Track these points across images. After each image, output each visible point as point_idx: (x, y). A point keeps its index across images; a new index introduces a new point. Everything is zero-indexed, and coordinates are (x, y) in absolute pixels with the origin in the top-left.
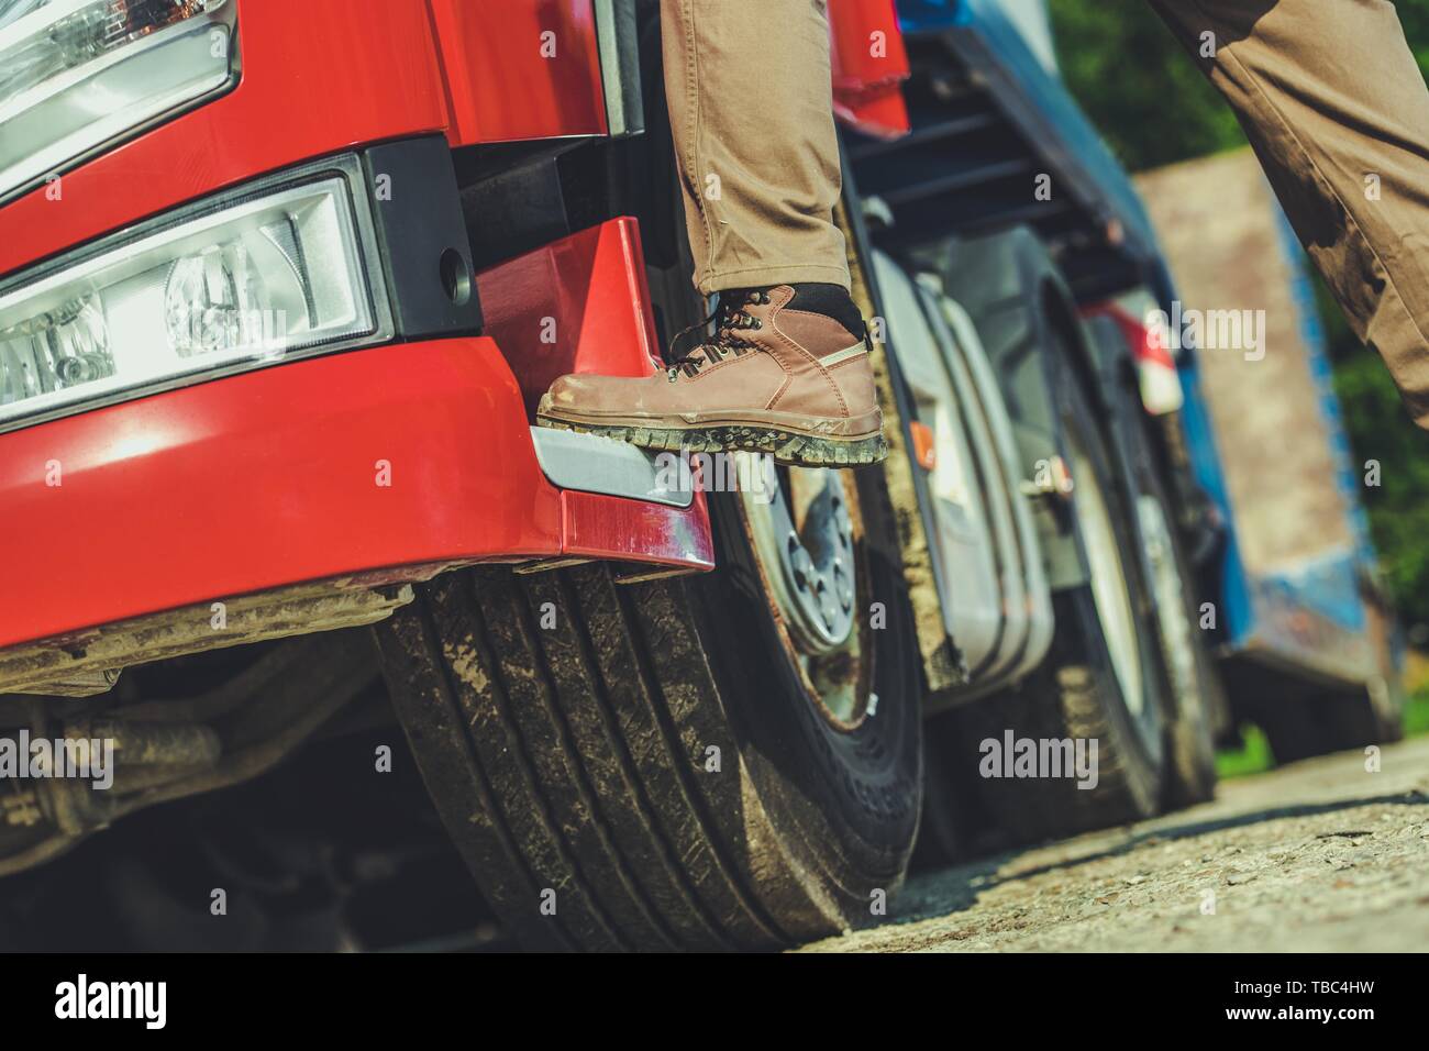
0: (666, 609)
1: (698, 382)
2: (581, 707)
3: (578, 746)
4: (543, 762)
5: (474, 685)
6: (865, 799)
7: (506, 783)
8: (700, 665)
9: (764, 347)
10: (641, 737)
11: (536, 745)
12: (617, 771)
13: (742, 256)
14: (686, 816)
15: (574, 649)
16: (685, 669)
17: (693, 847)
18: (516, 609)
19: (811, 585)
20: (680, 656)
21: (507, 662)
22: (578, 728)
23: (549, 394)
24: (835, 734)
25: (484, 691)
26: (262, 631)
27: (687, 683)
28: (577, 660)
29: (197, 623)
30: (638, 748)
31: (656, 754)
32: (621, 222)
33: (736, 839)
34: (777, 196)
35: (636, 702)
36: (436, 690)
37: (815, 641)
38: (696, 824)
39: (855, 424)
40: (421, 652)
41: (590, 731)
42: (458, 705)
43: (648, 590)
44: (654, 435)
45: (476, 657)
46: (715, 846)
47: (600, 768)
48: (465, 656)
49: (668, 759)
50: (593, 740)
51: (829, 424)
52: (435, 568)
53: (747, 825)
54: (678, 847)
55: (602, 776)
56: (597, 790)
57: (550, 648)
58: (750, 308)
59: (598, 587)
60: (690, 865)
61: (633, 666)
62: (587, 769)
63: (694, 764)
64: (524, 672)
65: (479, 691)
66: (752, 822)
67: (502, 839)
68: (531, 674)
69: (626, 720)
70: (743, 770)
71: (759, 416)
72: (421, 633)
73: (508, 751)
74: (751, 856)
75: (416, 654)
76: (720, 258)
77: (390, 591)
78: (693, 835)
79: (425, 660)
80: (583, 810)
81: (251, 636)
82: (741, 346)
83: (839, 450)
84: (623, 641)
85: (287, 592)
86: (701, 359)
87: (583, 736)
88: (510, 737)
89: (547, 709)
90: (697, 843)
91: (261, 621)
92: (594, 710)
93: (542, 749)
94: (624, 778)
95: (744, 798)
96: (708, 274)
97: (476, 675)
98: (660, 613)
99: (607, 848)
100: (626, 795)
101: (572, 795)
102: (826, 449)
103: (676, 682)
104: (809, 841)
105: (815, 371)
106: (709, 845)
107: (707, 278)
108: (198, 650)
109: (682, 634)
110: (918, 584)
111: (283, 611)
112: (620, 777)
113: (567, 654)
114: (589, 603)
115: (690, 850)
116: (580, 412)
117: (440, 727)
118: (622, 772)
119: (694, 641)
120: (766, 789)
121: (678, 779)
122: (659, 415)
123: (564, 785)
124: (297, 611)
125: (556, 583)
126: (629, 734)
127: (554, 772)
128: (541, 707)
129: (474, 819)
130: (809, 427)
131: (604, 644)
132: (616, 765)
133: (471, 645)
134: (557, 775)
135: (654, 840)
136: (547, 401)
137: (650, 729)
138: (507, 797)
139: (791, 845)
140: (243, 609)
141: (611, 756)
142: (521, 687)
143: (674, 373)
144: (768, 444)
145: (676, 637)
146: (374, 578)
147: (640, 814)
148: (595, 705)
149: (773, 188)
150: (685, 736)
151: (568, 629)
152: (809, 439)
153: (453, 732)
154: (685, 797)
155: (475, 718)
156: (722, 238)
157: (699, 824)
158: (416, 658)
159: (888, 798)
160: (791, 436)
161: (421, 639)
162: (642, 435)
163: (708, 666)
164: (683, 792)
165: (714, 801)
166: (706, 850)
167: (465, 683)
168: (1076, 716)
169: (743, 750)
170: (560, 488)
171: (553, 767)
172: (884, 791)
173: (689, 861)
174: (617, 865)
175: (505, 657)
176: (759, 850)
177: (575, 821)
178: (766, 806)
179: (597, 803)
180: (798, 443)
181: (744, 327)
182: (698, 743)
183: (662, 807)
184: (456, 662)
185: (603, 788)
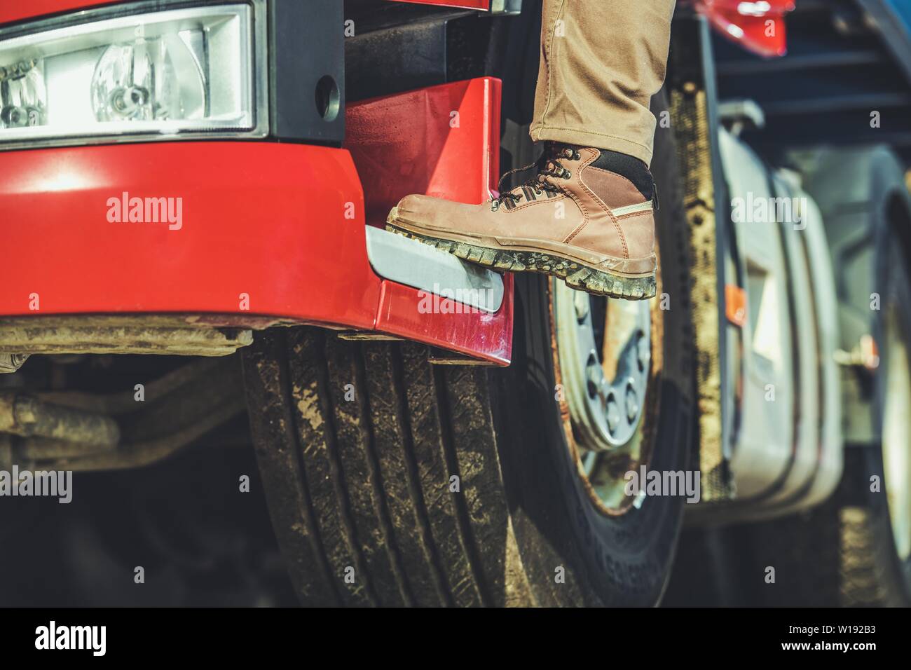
0: (470, 390)
1: (515, 214)
2: (391, 455)
3: (384, 484)
4: (355, 493)
5: (311, 422)
6: (612, 571)
7: (324, 504)
8: (489, 440)
9: (570, 194)
10: (434, 487)
11: (351, 478)
12: (411, 511)
13: (569, 118)
14: (460, 557)
15: (393, 409)
16: (476, 441)
17: (462, 582)
18: (354, 369)
19: (601, 395)
20: (474, 429)
21: (340, 409)
22: (385, 471)
23: (397, 207)
24: (598, 516)
25: (319, 428)
26: (129, 346)
27: (477, 452)
28: (394, 418)
29: (77, 330)
30: (430, 495)
31: (443, 503)
32: (486, 81)
33: (496, 582)
34: (608, 76)
35: (434, 459)
36: (282, 421)
37: (597, 440)
38: (467, 564)
39: (633, 265)
40: (275, 389)
41: (395, 475)
42: (297, 436)
43: (458, 374)
44: (473, 250)
45: (317, 401)
46: (479, 585)
47: (398, 506)
48: (308, 399)
49: (452, 509)
50: (396, 482)
51: (611, 261)
52: (268, 321)
53: (507, 572)
54: (450, 580)
55: (399, 513)
56: (394, 524)
57: (375, 404)
58: (564, 162)
59: (420, 363)
60: (458, 596)
61: (437, 430)
62: (388, 504)
63: (472, 516)
64: (351, 419)
65: (315, 428)
66: (511, 571)
67: (314, 547)
68: (357, 422)
69: (424, 471)
70: (510, 529)
71: (557, 247)
72: (278, 374)
73: (329, 478)
74: (506, 598)
75: (271, 390)
76: (552, 115)
77: (231, 333)
78: (463, 572)
79: (277, 396)
80: (380, 536)
81: (120, 348)
82: (552, 190)
83: (617, 283)
84: (432, 409)
85: (149, 318)
86: (520, 196)
87: (389, 478)
88: (333, 468)
89: (365, 451)
90: (465, 579)
91: (127, 337)
92: (401, 460)
93: (356, 482)
94: (416, 517)
95: (508, 551)
96: (539, 125)
97: (314, 415)
98: (464, 392)
99: (394, 570)
100: (415, 531)
101: (373, 522)
102: (607, 281)
103: (468, 450)
104: (556, 595)
105: (608, 218)
106: (474, 582)
107: (538, 128)
108: (78, 352)
109: (479, 412)
110: (708, 413)
111: (146, 333)
112: (412, 515)
113: (387, 411)
114: (411, 375)
115: (459, 584)
116: (417, 224)
117: (280, 450)
118: (415, 512)
119: (487, 420)
120: (526, 547)
121: (458, 527)
122: (479, 235)
123: (368, 513)
124: (157, 335)
125: (389, 354)
126: (423, 483)
127: (362, 502)
128: (360, 449)
129: (295, 528)
130: (596, 262)
131: (417, 409)
132: (411, 505)
133: (315, 391)
134: (364, 504)
135: (432, 570)
136: (394, 213)
137: (442, 482)
138: (323, 515)
139: (540, 595)
140: (113, 325)
141: (408, 497)
142: (347, 431)
143: (497, 205)
144: (562, 270)
145: (474, 414)
146: (217, 320)
147: (424, 548)
148: (402, 456)
149: (608, 69)
150: (468, 493)
151: (391, 391)
152: (594, 271)
153: (289, 456)
154: (461, 541)
155: (308, 448)
156: (557, 100)
157: (469, 565)
158: (271, 393)
159: (634, 575)
160: (580, 267)
161: (277, 378)
162: (463, 249)
163: (495, 441)
164: (460, 537)
165: (483, 548)
166: (472, 586)
167: (305, 419)
168: (851, 548)
169: (513, 513)
170: (382, 278)
171: (362, 498)
172: (631, 568)
173: (457, 592)
174: (400, 585)
175: (339, 405)
176: (513, 594)
177: (373, 544)
178: (524, 560)
179: (392, 534)
180: (585, 273)
181: (557, 175)
182: (478, 500)
183: (442, 546)
184: (301, 402)
185: (398, 522)
